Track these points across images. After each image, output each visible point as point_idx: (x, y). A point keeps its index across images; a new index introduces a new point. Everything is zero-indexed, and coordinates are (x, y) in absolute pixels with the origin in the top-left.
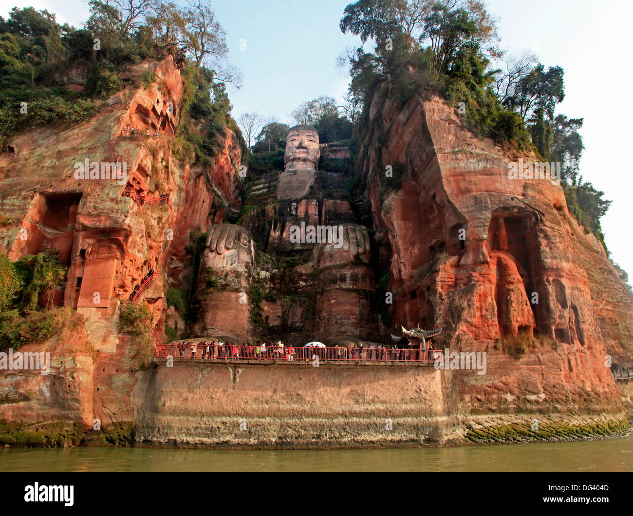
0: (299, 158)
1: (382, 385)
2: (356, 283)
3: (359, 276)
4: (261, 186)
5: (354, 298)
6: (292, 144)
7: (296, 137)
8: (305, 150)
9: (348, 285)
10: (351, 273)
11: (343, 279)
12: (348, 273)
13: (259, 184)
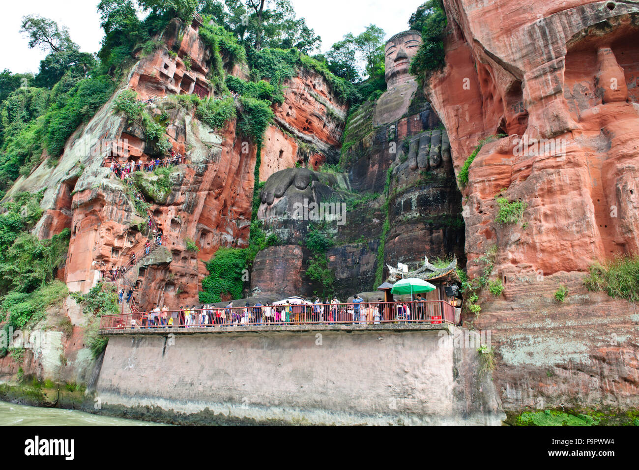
0: (398, 72)
1: (340, 362)
2: (425, 210)
3: (431, 199)
4: (358, 117)
5: (422, 229)
6: (390, 59)
7: (393, 49)
8: (404, 61)
9: (414, 214)
10: (418, 196)
11: (408, 206)
12: (414, 196)
13: (357, 115)
